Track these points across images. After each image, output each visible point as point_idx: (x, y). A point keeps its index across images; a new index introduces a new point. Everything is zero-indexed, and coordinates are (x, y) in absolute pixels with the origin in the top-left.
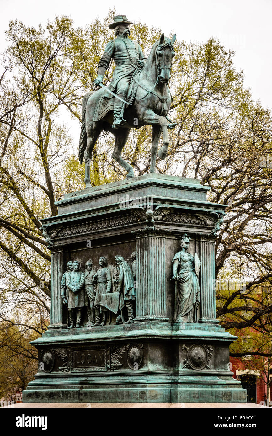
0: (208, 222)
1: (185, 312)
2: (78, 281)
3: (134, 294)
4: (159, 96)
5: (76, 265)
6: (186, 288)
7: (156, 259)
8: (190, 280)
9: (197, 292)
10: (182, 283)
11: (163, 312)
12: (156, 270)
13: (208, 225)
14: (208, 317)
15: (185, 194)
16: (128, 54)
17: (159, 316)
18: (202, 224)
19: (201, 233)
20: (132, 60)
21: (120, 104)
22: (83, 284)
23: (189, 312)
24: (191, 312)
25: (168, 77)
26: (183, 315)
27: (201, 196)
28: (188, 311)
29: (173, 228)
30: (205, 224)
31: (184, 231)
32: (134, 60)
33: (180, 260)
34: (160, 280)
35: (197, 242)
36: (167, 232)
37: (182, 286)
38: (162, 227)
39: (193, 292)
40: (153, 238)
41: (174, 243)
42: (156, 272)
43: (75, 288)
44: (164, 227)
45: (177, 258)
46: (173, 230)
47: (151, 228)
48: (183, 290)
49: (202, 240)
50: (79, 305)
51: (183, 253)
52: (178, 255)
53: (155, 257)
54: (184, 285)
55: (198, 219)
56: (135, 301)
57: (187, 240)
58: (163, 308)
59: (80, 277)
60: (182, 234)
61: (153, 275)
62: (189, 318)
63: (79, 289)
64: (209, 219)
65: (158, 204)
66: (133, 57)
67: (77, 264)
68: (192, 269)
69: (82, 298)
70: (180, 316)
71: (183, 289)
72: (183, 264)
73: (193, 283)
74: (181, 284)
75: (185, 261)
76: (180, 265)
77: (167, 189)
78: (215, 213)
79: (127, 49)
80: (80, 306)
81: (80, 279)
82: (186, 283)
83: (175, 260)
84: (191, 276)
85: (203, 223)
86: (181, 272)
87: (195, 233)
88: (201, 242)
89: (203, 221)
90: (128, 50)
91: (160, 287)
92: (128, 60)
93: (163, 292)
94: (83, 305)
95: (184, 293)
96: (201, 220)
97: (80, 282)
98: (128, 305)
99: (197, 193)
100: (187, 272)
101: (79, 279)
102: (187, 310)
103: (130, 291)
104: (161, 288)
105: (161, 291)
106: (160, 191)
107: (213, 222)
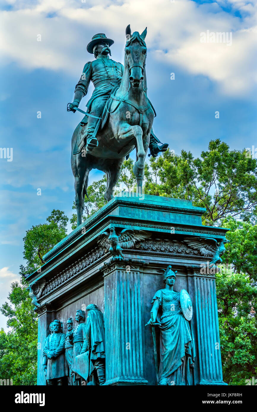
0: (203, 250)
1: (171, 370)
2: (57, 344)
3: (103, 351)
4: (134, 106)
5: (55, 325)
6: (170, 336)
7: (126, 299)
8: (175, 325)
9: (186, 342)
10: (163, 330)
11: (138, 372)
12: (126, 314)
13: (203, 255)
14: (210, 378)
15: (170, 217)
16: (106, 72)
17: (133, 378)
18: (195, 254)
19: (193, 265)
20: (111, 78)
21: (93, 124)
22: (62, 348)
23: (177, 370)
24: (179, 371)
25: (139, 76)
26: (167, 376)
27: (193, 220)
28: (175, 369)
29: (151, 258)
30: (200, 253)
31: (168, 263)
32: (113, 78)
33: (161, 300)
34: (133, 328)
35: (189, 278)
36: (142, 263)
37: (165, 335)
38: (134, 256)
39: (181, 341)
40: (121, 271)
41: (155, 280)
42: (126, 317)
43: (52, 352)
44: (138, 257)
45: (157, 298)
46: (151, 262)
47: (117, 257)
48: (165, 341)
49: (195, 274)
50: (57, 374)
51: (166, 291)
52: (159, 294)
53: (125, 297)
54: (166, 333)
55: (189, 247)
56: (104, 359)
57: (171, 273)
58: (138, 367)
59: (59, 340)
60: (166, 266)
61: (122, 321)
62: (176, 378)
63: (56, 355)
64: (205, 247)
65: (126, 226)
66: (112, 74)
67: (57, 324)
68: (179, 311)
69: (62, 367)
70: (164, 376)
71: (166, 339)
72: (165, 305)
73: (179, 330)
74: (163, 332)
75: (168, 301)
76: (162, 306)
77: (144, 211)
78: (211, 239)
79: (105, 67)
80: (59, 376)
81: (59, 342)
82: (170, 330)
83: (154, 300)
84: (177, 320)
85: (196, 252)
86: (163, 316)
87: (185, 265)
88: (195, 278)
89: (196, 250)
90: (107, 68)
91: (133, 337)
92: (106, 78)
93: (137, 344)
94: (63, 375)
95: (167, 344)
96: (193, 249)
97: (58, 345)
98: (97, 366)
99: (187, 216)
100: (171, 315)
101: (57, 341)
102: (173, 367)
103: (98, 347)
104: (136, 339)
105: (136, 343)
106: (133, 212)
107: (210, 250)
